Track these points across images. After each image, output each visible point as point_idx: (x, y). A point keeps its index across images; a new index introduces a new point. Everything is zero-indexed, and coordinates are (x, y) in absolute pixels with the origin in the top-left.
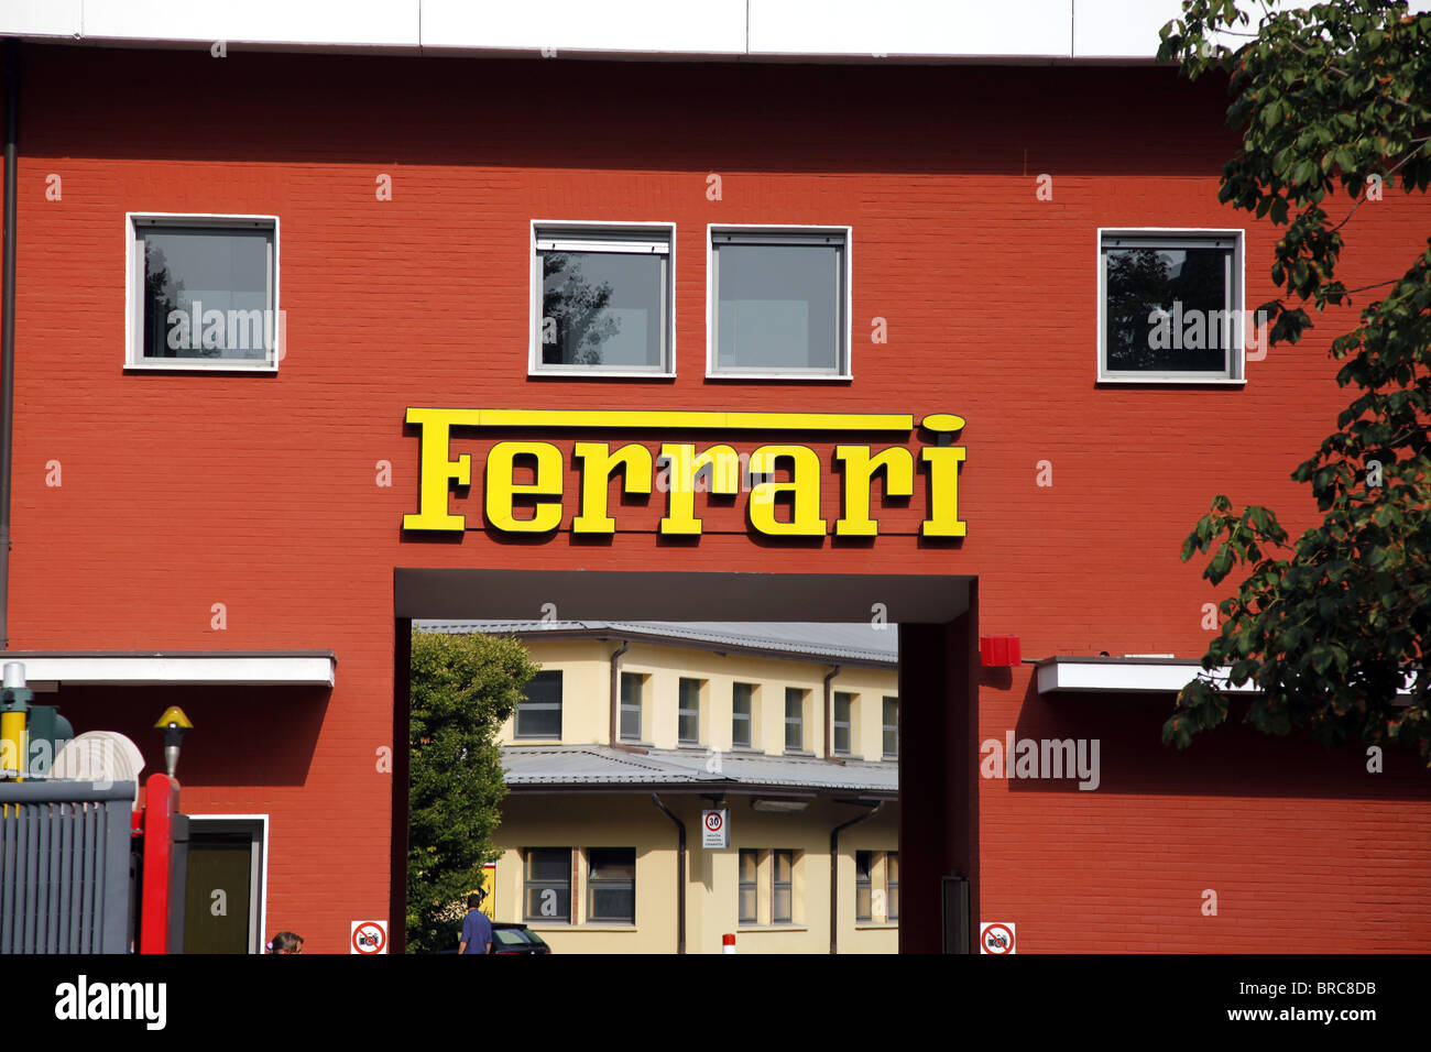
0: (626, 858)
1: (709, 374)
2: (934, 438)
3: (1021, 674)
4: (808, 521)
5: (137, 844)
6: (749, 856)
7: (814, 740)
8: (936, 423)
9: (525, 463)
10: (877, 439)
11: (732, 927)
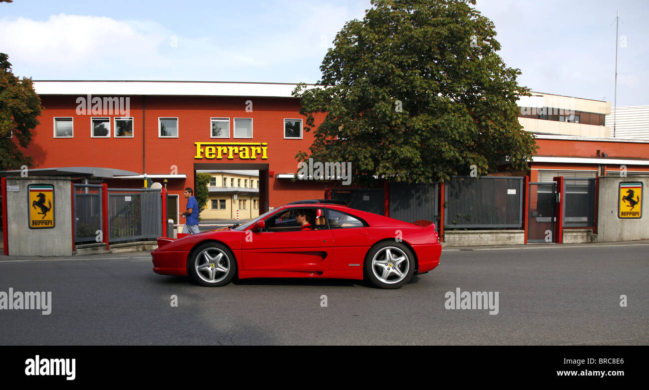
0: (224, 201)
1: (234, 137)
3: (274, 176)
4: (247, 157)
5: (162, 196)
6: (240, 200)
7: (248, 186)
11: (238, 209)
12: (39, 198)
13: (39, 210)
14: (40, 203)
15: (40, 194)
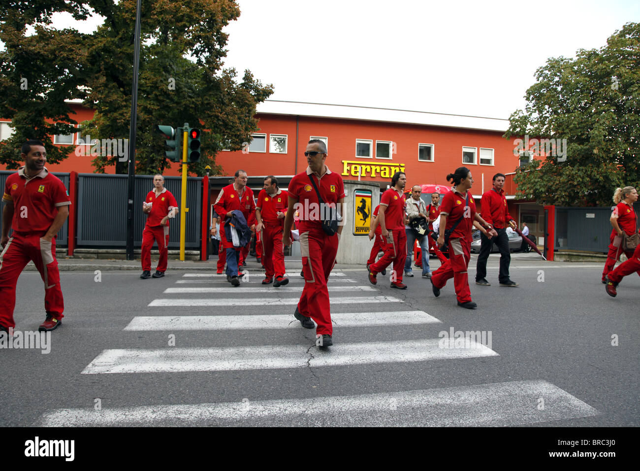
1: (376, 158)
2: (402, 167)
4: (387, 176)
8: (402, 165)
9: (356, 168)
10: (395, 166)
12: (362, 203)
13: (361, 216)
14: (361, 209)
15: (363, 199)
